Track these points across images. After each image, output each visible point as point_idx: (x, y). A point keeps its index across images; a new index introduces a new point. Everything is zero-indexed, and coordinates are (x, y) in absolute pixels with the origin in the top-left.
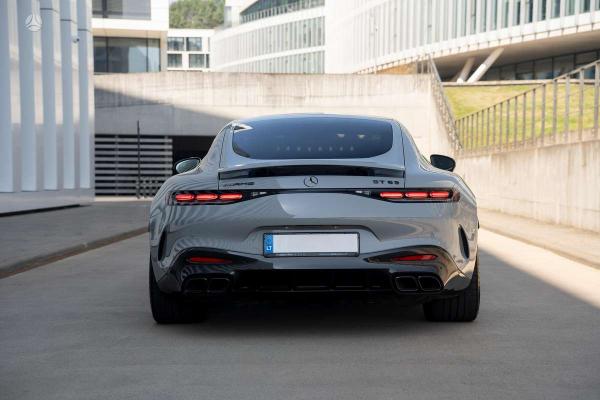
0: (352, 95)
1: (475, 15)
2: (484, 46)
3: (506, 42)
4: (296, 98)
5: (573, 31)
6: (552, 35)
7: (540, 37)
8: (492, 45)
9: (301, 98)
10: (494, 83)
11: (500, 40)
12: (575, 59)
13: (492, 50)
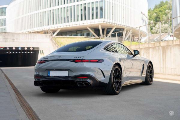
0: (28, 39)
1: (53, 20)
2: (56, 28)
3: (62, 27)
4: (12, 39)
5: (79, 25)
6: (74, 26)
7: (71, 26)
8: (58, 28)
9: (14, 39)
10: (59, 37)
11: (63, 26)
12: (76, 32)
13: (58, 29)
